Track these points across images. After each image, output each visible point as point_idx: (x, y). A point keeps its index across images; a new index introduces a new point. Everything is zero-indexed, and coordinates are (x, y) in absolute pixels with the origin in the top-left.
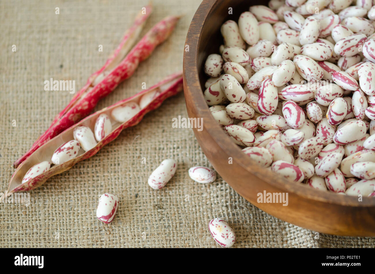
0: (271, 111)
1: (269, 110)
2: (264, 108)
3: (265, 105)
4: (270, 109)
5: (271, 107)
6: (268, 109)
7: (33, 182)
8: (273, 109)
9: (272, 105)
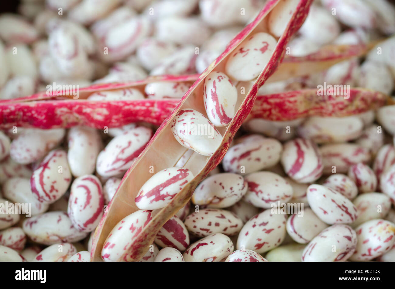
0: (51, 195)
1: (48, 191)
2: (42, 184)
3: (45, 180)
4: (51, 191)
5: (53, 188)
6: (48, 188)
7: (131, 254)
8: (54, 193)
9: (56, 186)
